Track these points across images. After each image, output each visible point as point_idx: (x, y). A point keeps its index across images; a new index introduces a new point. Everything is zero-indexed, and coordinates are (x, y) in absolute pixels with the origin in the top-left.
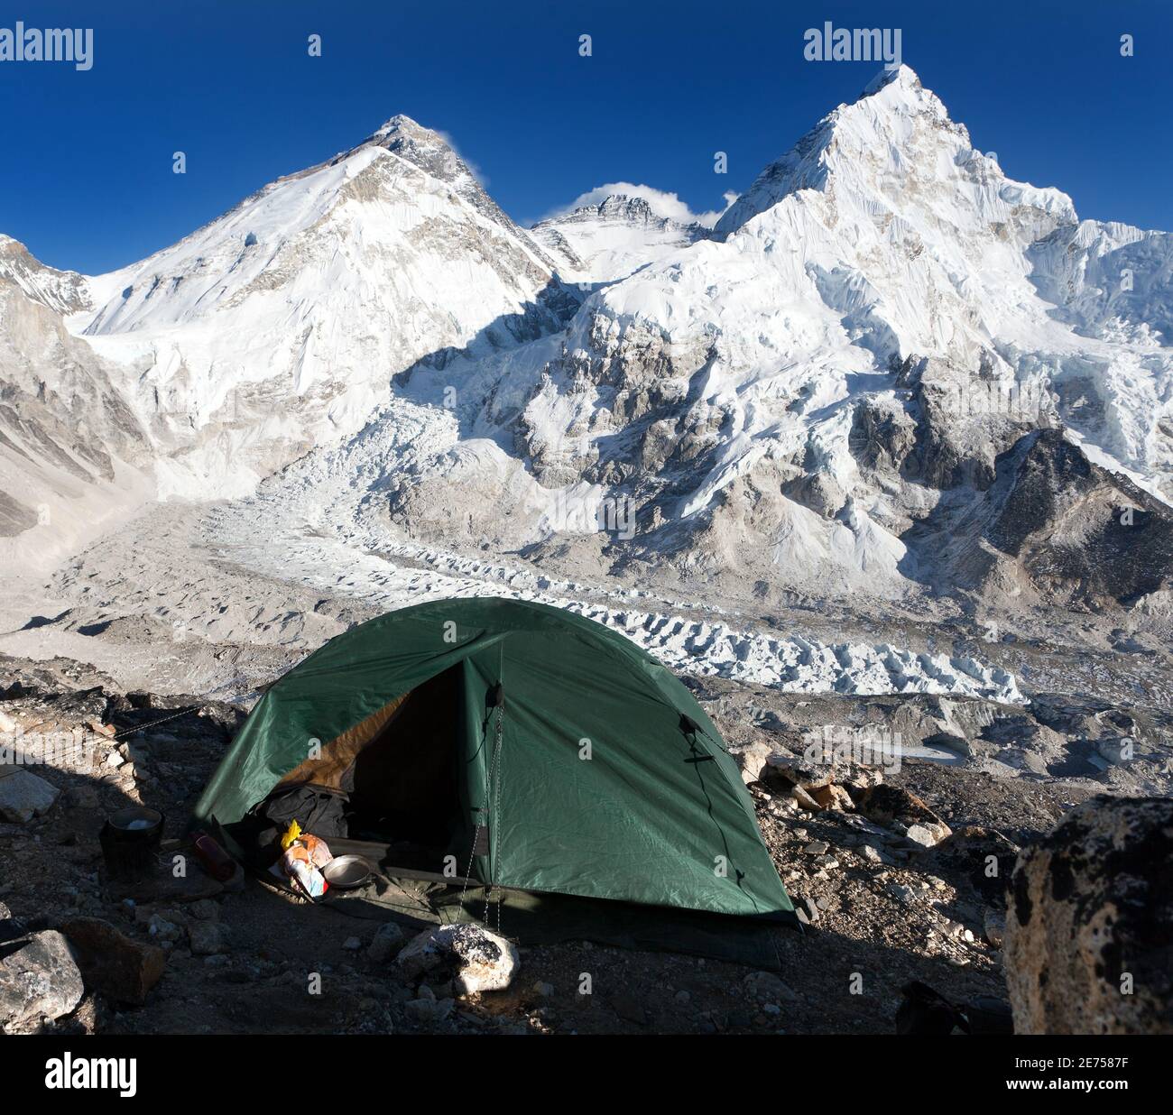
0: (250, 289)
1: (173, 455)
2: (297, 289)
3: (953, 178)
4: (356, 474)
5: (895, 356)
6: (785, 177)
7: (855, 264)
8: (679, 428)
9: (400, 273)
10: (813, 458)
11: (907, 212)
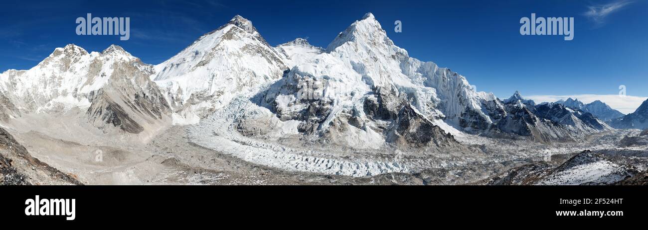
0: (197, 66)
1: (177, 112)
2: (211, 65)
3: (383, 43)
4: (228, 117)
5: (373, 86)
6: (344, 37)
7: (363, 62)
8: (320, 104)
9: (239, 60)
10: (354, 112)
11: (373, 50)
